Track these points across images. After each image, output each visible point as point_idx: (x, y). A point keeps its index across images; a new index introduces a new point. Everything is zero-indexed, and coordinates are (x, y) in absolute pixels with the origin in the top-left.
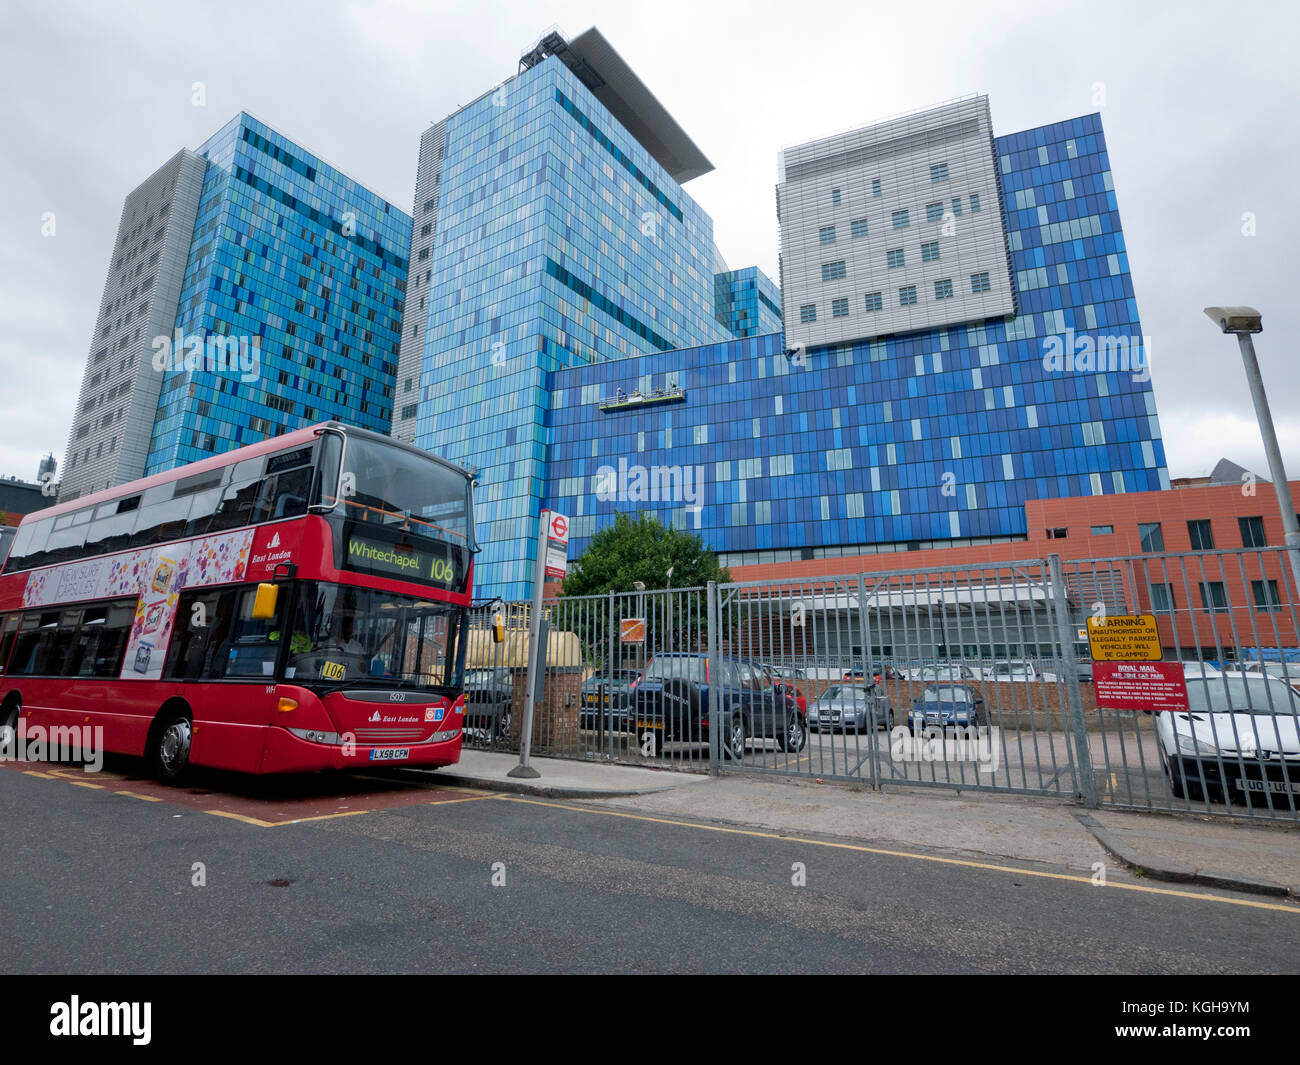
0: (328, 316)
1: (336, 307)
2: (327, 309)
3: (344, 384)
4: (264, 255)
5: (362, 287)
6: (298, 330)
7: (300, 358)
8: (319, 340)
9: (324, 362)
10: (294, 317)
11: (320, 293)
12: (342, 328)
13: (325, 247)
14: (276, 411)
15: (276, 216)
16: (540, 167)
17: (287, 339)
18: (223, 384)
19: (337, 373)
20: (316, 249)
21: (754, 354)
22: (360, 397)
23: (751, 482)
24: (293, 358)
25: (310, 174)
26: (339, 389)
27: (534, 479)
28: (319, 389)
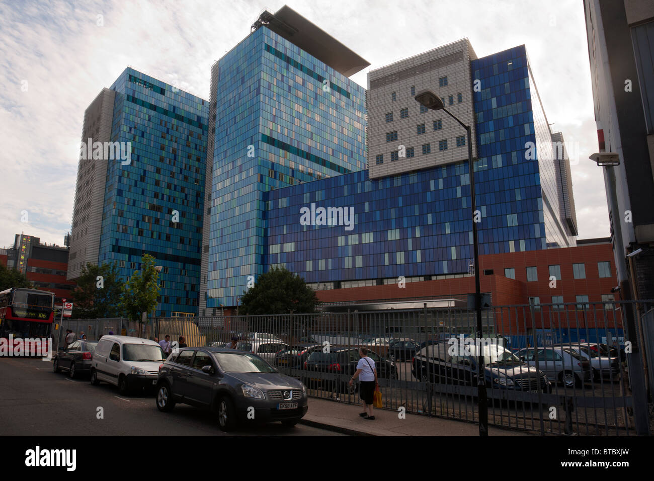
0: (176, 162)
1: (180, 157)
2: (175, 159)
3: (186, 195)
4: (143, 136)
5: (193, 146)
6: (162, 172)
7: (164, 185)
8: (172, 174)
9: (175, 186)
10: (159, 165)
11: (171, 151)
12: (183, 168)
13: (172, 128)
14: (154, 212)
15: (147, 116)
16: (257, 86)
17: (157, 176)
18: (129, 201)
19: (183, 190)
20: (168, 129)
21: (356, 181)
22: (195, 201)
23: (354, 246)
24: (160, 185)
25: (162, 92)
26: (184, 198)
27: (257, 245)
28: (174, 199)
